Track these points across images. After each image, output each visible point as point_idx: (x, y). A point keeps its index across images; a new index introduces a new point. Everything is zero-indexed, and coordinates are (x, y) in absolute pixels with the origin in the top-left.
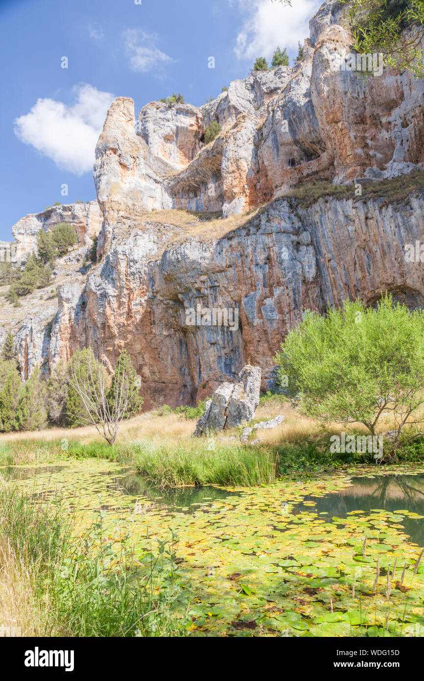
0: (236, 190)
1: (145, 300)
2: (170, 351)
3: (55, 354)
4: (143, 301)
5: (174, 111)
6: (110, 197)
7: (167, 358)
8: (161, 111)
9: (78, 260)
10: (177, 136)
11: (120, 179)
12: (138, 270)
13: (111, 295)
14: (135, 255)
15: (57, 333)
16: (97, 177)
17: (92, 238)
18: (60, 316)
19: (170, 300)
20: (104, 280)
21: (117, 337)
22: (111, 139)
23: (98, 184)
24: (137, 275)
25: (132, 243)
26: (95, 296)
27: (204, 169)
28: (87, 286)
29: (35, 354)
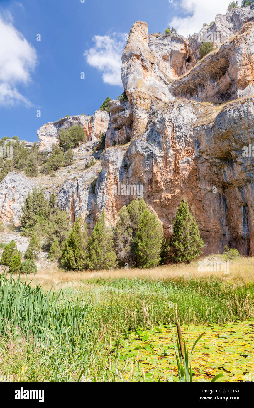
0: (249, 78)
1: (192, 159)
2: (212, 203)
3: (102, 206)
4: (190, 159)
5: (170, 39)
6: (137, 89)
7: (210, 210)
8: (160, 39)
9: (87, 150)
10: (171, 57)
11: (143, 77)
12: (184, 134)
13: (158, 156)
14: (180, 122)
15: (103, 190)
16: (124, 76)
17: (96, 136)
18: (106, 175)
19: (217, 158)
20: (150, 144)
21: (164, 191)
22: (135, 48)
23: (126, 81)
24: (183, 139)
25: (177, 113)
26: (142, 158)
27: (204, 72)
28: (132, 150)
29: (81, 207)
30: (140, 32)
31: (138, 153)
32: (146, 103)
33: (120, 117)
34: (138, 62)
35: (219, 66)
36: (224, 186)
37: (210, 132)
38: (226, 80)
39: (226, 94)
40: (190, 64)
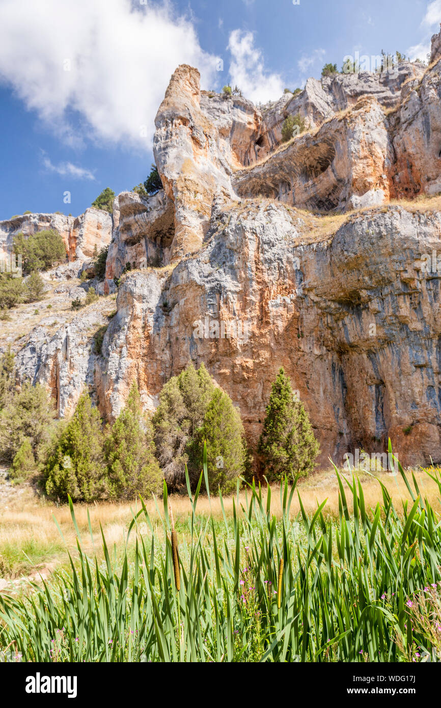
0: (371, 179)
1: (291, 300)
2: (322, 378)
3: (118, 378)
4: (288, 300)
5: (231, 103)
6: (182, 175)
8: (215, 101)
9: (69, 277)
10: (232, 132)
11: (193, 156)
12: (277, 256)
13: (230, 291)
14: (270, 235)
15: (122, 347)
16: (160, 149)
17: (86, 253)
18: (127, 320)
19: (333, 301)
20: (216, 268)
21: (241, 354)
22: (181, 107)
23: (163, 158)
24: (276, 264)
25: (265, 219)
26: (200, 292)
27: (292, 163)
28: (180, 277)
29: (72, 378)
30: (188, 82)
31: (192, 283)
32: (198, 200)
33: (137, 222)
34: (186, 130)
35: (317, 156)
36: (343, 350)
37: (324, 257)
38: (328, 179)
39: (326, 201)
40: (263, 148)
